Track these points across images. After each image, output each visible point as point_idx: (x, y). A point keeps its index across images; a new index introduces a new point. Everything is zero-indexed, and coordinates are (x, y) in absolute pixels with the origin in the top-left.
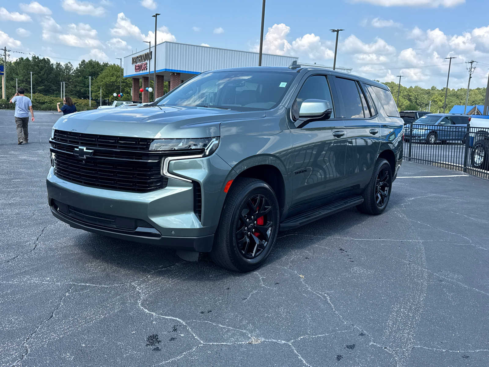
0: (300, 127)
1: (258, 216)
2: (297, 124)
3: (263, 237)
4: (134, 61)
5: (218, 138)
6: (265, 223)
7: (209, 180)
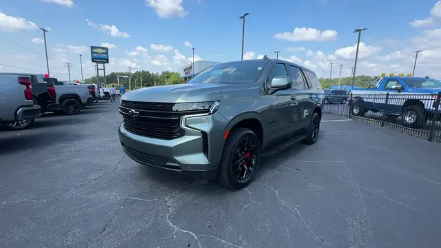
0: (272, 94)
1: (246, 152)
2: (270, 92)
3: (249, 165)
4: (185, 70)
5: (219, 101)
6: (251, 156)
7: (213, 131)
